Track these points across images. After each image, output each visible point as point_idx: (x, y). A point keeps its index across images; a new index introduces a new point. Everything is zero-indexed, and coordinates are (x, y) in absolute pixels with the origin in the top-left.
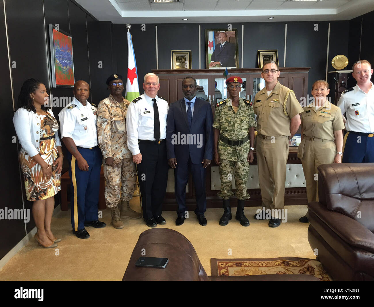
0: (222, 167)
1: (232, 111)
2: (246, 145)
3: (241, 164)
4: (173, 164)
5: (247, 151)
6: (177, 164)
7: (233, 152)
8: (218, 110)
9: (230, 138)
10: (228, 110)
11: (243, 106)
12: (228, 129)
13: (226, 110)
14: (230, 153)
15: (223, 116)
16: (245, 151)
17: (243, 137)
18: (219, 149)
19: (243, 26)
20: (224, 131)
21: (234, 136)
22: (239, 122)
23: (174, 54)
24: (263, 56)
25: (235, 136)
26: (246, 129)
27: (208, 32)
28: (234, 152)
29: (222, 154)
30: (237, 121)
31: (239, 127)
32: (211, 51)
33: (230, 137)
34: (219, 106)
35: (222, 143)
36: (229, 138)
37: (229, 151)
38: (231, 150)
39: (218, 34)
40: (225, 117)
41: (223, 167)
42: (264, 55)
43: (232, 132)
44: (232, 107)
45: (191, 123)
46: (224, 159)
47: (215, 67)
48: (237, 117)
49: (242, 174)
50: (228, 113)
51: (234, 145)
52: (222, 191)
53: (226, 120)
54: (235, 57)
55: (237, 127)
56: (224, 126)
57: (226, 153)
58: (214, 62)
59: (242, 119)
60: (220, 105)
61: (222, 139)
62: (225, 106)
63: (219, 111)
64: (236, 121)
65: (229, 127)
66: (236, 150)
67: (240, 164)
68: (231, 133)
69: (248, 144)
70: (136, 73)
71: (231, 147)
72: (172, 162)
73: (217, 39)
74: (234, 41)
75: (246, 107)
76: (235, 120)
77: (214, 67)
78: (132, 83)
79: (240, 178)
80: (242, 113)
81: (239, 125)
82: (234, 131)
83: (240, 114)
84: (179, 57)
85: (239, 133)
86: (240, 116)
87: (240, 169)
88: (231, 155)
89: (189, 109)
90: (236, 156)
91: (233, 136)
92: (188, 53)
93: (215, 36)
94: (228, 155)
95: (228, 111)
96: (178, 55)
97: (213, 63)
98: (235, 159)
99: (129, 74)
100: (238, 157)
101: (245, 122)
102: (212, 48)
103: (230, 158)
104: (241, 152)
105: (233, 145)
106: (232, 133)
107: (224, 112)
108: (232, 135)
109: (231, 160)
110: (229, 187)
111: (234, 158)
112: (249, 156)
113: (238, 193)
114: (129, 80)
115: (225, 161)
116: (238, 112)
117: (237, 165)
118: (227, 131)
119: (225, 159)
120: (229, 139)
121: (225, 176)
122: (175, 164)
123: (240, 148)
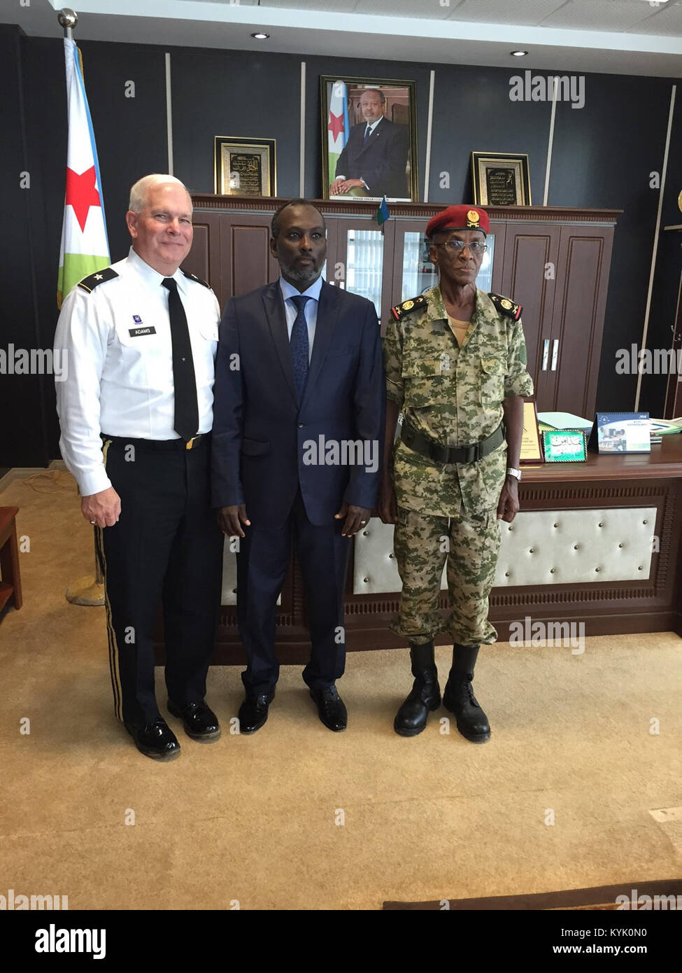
0: (404, 538)
1: (447, 336)
2: (495, 462)
3: (475, 528)
4: (233, 525)
5: (498, 483)
6: (248, 523)
7: (446, 487)
8: (396, 334)
9: (436, 436)
10: (434, 333)
11: (490, 321)
12: (432, 402)
13: (425, 333)
14: (436, 491)
15: (415, 354)
16: (490, 482)
17: (484, 432)
18: (396, 474)
19: (433, 73)
20: (418, 410)
21: (452, 431)
22: (472, 380)
23: (223, 149)
24: (487, 169)
25: (455, 429)
26: (496, 405)
27: (329, 85)
28: (450, 488)
29: (405, 492)
30: (466, 375)
31: (472, 396)
32: (336, 146)
33: (438, 432)
34: (401, 316)
35: (409, 451)
36: (433, 435)
37: (433, 481)
38: (441, 477)
39: (360, 93)
40: (421, 358)
41: (411, 538)
42: (489, 166)
43: (447, 415)
44: (450, 323)
45: (307, 376)
46: (415, 511)
47: (348, 194)
48: (468, 358)
49: (474, 564)
50: (434, 344)
51: (450, 462)
52: (405, 618)
53: (424, 368)
54: (408, 167)
55: (466, 398)
56: (416, 391)
57: (420, 489)
58: (347, 179)
59: (485, 368)
60: (405, 313)
61: (409, 439)
62: (423, 319)
63: (401, 336)
64: (463, 376)
65: (435, 394)
66: (457, 479)
67: (468, 527)
68: (443, 418)
69: (501, 458)
70: (96, 187)
71: (439, 468)
72: (230, 516)
73: (357, 110)
74: (405, 118)
75: (497, 324)
76: (457, 370)
77: (345, 194)
78: (82, 221)
79: (468, 578)
80: (484, 344)
81: (471, 390)
82: (454, 411)
83: (477, 349)
84: (239, 158)
85: (469, 419)
86: (477, 357)
87: (468, 545)
88: (440, 497)
89: (300, 322)
90: (455, 502)
91: (448, 430)
92: (268, 146)
93: (351, 97)
94: (429, 496)
95: (432, 338)
96: (236, 151)
97: (343, 181)
98: (453, 511)
99: (73, 188)
100: (462, 504)
101: (494, 379)
102: (340, 134)
103: (436, 506)
104: (474, 487)
105: (447, 460)
106: (445, 418)
107: (420, 341)
108: (443, 427)
109: (439, 513)
110: (430, 605)
111: (449, 506)
112: (505, 500)
113: (457, 626)
114: (70, 211)
115: (415, 517)
116: (471, 339)
117: (457, 531)
118: (428, 410)
119: (418, 509)
120: (433, 439)
121: (418, 567)
122: (243, 525)
123: (473, 471)
